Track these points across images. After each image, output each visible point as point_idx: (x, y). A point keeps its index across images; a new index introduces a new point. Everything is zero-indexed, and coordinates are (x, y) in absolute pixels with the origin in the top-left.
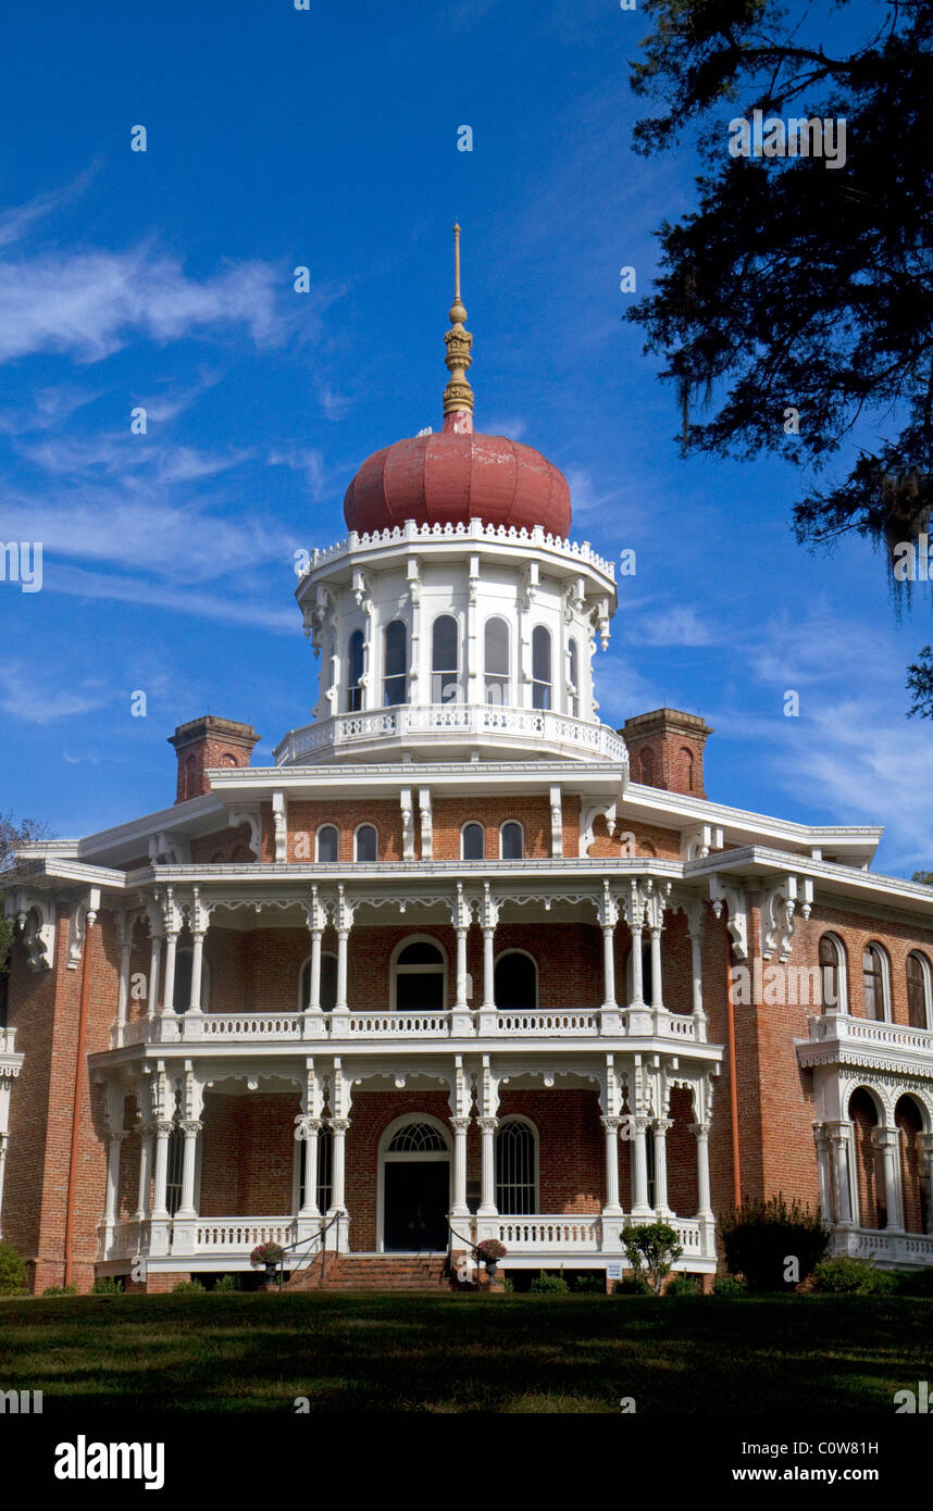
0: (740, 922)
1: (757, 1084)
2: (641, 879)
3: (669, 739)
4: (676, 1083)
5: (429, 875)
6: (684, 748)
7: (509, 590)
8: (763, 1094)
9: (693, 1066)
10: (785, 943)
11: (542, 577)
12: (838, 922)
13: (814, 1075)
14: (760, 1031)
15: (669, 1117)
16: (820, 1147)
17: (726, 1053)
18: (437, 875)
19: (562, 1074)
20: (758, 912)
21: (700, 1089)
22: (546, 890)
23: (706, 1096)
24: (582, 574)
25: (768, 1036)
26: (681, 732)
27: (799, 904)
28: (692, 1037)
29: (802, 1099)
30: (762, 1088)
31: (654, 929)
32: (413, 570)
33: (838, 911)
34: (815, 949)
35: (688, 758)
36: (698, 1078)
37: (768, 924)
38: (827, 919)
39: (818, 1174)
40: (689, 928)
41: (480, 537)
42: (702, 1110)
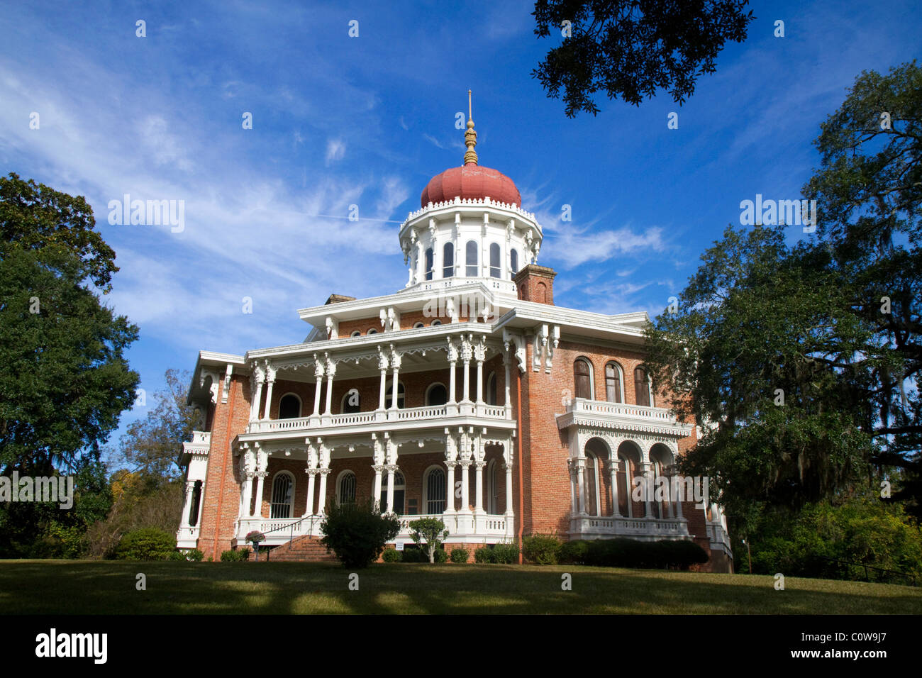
0: (521, 353)
1: (529, 439)
2: (466, 335)
3: (531, 279)
4: (491, 442)
5: (364, 343)
6: (541, 283)
7: (478, 228)
8: (532, 445)
9: (505, 433)
10: (549, 363)
11: (490, 220)
12: (586, 351)
13: (567, 433)
14: (531, 410)
15: (484, 460)
16: (572, 472)
17: (517, 424)
18: (367, 342)
19: (427, 440)
20: (531, 347)
21: (508, 445)
22: (422, 346)
23: (510, 448)
24: (512, 218)
25: (537, 413)
26: (538, 275)
27: (551, 339)
28: (503, 418)
29: (560, 447)
30: (532, 441)
31: (478, 361)
32: (432, 224)
33: (587, 346)
34: (571, 366)
35: (544, 288)
36: (505, 439)
37: (535, 352)
38: (579, 350)
39: (570, 487)
40: (504, 360)
41: (459, 205)
42: (508, 456)
